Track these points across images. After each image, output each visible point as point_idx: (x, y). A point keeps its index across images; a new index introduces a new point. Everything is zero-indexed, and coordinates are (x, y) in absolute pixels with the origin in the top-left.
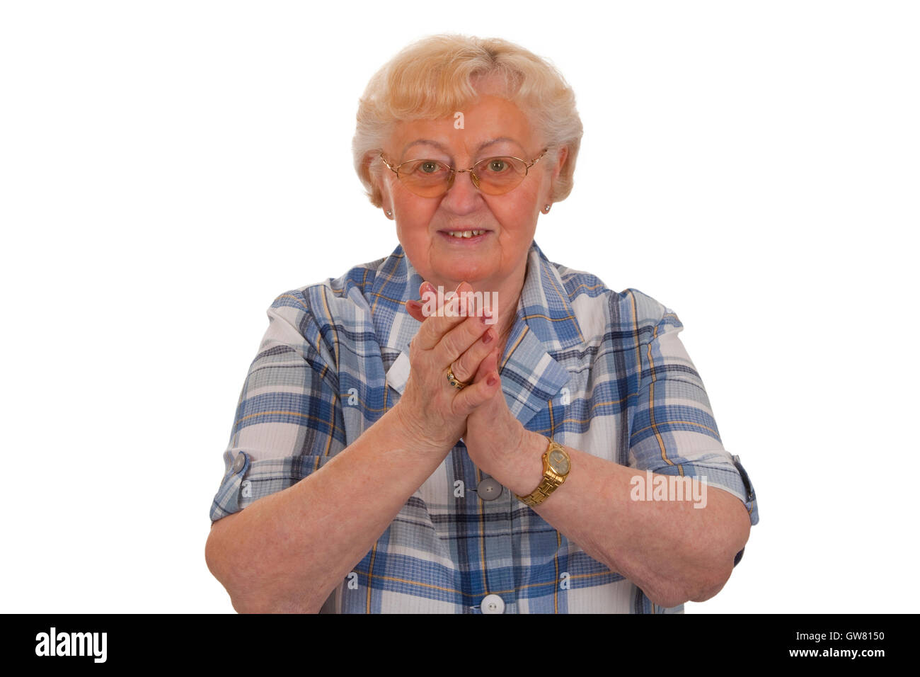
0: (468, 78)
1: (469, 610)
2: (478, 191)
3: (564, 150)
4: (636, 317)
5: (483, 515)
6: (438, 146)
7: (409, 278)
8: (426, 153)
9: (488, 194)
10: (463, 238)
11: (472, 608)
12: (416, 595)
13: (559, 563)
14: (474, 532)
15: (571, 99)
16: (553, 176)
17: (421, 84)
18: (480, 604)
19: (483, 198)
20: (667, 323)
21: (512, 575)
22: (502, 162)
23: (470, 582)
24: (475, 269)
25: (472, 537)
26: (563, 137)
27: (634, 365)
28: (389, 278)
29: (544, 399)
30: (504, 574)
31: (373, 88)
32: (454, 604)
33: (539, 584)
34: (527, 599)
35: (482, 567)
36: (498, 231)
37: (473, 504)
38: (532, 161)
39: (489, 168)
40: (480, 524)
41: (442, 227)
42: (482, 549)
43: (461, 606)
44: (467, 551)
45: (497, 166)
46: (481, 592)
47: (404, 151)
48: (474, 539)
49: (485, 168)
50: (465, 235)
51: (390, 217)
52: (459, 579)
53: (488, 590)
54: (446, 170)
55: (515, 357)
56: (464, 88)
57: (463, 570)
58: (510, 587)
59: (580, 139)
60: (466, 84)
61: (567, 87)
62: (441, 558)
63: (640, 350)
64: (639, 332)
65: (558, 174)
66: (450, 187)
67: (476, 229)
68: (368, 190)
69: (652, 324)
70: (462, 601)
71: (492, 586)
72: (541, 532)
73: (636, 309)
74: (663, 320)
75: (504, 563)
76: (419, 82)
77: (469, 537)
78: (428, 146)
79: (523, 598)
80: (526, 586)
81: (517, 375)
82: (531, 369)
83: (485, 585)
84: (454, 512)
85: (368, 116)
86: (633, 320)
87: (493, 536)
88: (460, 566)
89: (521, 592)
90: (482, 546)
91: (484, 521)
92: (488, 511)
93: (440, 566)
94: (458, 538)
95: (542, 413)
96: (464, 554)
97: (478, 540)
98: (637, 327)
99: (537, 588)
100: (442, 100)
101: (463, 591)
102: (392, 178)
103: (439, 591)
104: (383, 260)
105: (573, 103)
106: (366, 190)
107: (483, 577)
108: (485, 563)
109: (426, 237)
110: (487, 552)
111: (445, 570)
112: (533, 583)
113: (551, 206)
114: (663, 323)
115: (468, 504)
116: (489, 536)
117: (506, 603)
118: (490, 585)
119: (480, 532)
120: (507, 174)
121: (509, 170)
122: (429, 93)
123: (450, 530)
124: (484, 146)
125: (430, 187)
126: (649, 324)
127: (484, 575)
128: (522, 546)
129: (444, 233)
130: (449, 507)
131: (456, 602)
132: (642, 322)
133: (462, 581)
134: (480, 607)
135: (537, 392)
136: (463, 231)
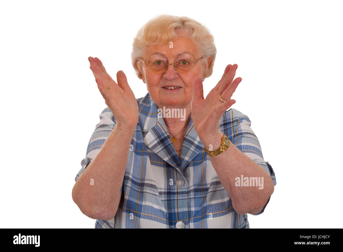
0: (173, 30)
1: (171, 227)
2: (177, 72)
3: (209, 58)
4: (232, 117)
5: (177, 192)
6: (162, 55)
7: (152, 105)
8: (158, 58)
9: (181, 73)
10: (171, 89)
11: (172, 226)
12: (153, 220)
13: (204, 209)
14: (174, 198)
15: (212, 39)
16: (205, 68)
17: (156, 32)
18: (175, 225)
19: (178, 74)
20: (244, 119)
21: (187, 214)
22: (186, 61)
23: (172, 217)
24: (175, 100)
25: (173, 200)
26: (209, 53)
27: (231, 134)
28: (144, 104)
29: (200, 149)
30: (184, 214)
31: (139, 34)
32: (166, 225)
33: (197, 217)
34: (193, 223)
35: (176, 211)
36: (184, 87)
37: (174, 188)
38: (197, 61)
39: (181, 64)
40: (176, 195)
41: (163, 85)
42: (176, 204)
43: (168, 225)
44: (171, 205)
45: (184, 63)
46: (176, 220)
47: (150, 57)
48: (174, 201)
49: (179, 63)
50: (172, 88)
51: (144, 82)
52: (168, 215)
53: (179, 220)
54: (165, 64)
55: (189, 134)
56: (172, 33)
57: (169, 212)
58: (187, 219)
59: (216, 54)
60: (173, 32)
61: (211, 35)
62: (161, 207)
63: (233, 128)
64: (233, 122)
65: (207, 67)
66: (166, 70)
67: (176, 86)
68: (137, 72)
69: (238, 119)
70: (168, 224)
71: (180, 218)
72: (198, 198)
73: (232, 114)
74: (242, 118)
75: (184, 209)
76: (155, 31)
77: (172, 200)
78: (158, 55)
79: (191, 222)
80: (193, 218)
81: (190, 140)
82: (195, 138)
83: (177, 218)
84: (166, 191)
85: (137, 45)
86: (231, 117)
87: (181, 200)
88: (168, 211)
89: (191, 220)
90: (176, 203)
91: (177, 194)
92: (179, 191)
93: (161, 210)
94: (168, 200)
95: (199, 155)
96: (169, 206)
97: (175, 201)
98: (233, 120)
99: (197, 219)
100: (164, 38)
101: (169, 220)
102: (145, 67)
103: (160, 219)
104: (142, 98)
105: (213, 41)
106: (136, 72)
107: (176, 215)
108: (178, 210)
109: (157, 89)
110: (178, 205)
111: (163, 212)
112: (195, 217)
113: (204, 79)
114: (242, 119)
115: (172, 188)
116: (179, 200)
117: (185, 224)
118: (179, 218)
119: (176, 198)
120: (188, 66)
121: (189, 64)
122: (159, 35)
123: (165, 197)
124: (179, 55)
125: (159, 70)
126: (237, 119)
127: (177, 214)
128: (191, 203)
129: (164, 88)
130: (165, 189)
131: (167, 224)
132: (234, 118)
133: (169, 216)
134: (175, 226)
135: (197, 147)
136: (171, 87)
